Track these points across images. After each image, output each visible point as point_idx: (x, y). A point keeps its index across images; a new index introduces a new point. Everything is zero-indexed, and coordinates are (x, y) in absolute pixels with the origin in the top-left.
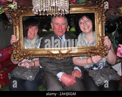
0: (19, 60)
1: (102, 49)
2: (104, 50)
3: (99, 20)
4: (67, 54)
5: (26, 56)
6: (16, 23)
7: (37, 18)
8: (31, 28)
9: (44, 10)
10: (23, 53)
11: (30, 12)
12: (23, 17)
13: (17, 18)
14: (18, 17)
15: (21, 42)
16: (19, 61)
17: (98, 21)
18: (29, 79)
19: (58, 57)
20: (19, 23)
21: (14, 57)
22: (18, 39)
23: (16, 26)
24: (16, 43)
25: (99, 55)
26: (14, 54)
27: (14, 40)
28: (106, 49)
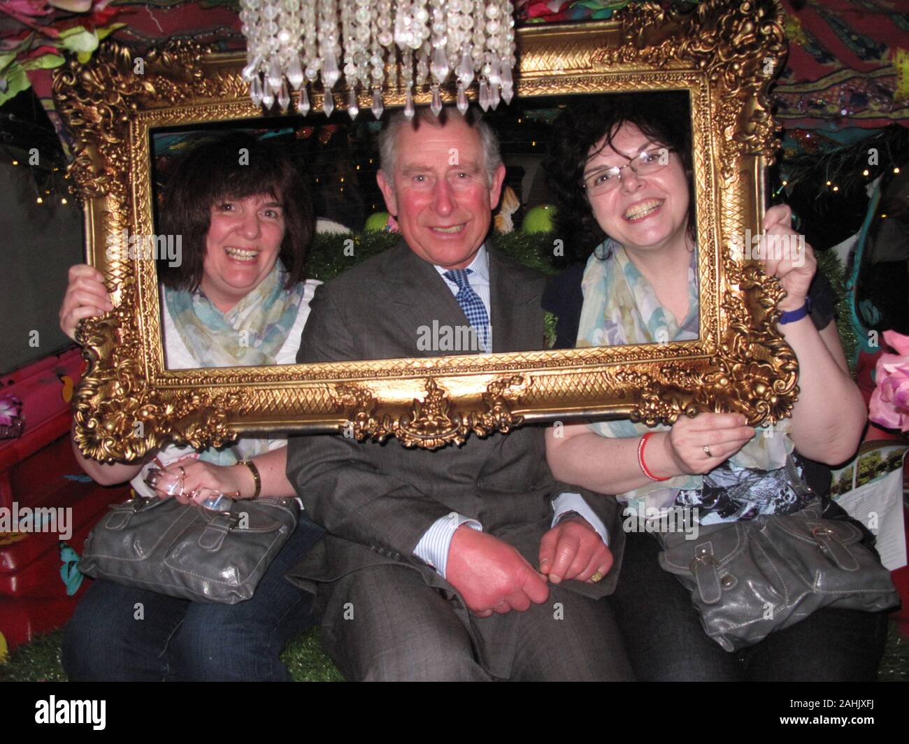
0: (129, 455)
1: (748, 362)
2: (767, 372)
3: (724, 145)
4: (483, 403)
5: (177, 423)
6: (101, 172)
7: (271, 134)
8: (226, 207)
9: (331, 77)
10: (156, 400)
11: (209, 88)
12: (152, 132)
13: (111, 140)
14: (121, 131)
15: (140, 320)
16: (125, 462)
17: (715, 151)
18: (213, 588)
19: (422, 428)
20: (124, 177)
21: (90, 434)
22: (117, 298)
23: (102, 197)
24: (105, 328)
25: (727, 408)
26: (85, 412)
27: (86, 299)
28: (778, 362)
